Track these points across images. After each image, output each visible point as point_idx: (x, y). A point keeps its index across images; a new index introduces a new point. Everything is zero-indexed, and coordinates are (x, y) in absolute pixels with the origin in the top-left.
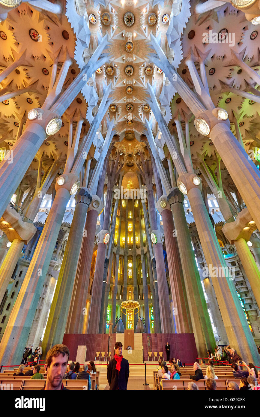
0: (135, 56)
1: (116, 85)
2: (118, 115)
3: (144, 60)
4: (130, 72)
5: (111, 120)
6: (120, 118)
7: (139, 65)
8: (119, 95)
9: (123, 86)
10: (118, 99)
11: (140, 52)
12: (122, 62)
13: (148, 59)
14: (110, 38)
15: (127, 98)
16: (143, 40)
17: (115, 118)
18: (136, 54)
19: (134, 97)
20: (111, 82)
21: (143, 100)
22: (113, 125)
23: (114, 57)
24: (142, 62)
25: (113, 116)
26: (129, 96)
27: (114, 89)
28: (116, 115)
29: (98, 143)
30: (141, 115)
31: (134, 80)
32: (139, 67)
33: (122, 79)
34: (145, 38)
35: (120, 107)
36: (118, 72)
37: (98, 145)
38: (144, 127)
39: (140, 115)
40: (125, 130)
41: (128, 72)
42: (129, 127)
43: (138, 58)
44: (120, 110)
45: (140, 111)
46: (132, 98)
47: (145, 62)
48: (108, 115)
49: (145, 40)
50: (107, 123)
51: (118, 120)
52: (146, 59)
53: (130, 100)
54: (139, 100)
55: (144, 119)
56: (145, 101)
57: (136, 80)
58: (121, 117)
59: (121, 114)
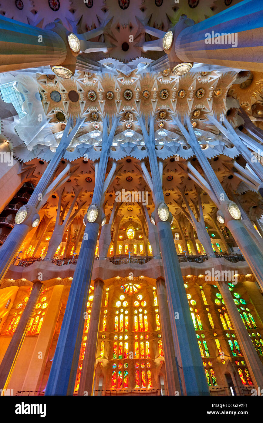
0: (152, 89)
1: (174, 111)
2: (204, 108)
3: (155, 80)
4: (166, 93)
5: (207, 119)
6: (208, 107)
7: (160, 85)
8: (184, 107)
9: (176, 102)
10: (187, 108)
11: (150, 84)
12: (156, 103)
13: (154, 76)
14: (138, 115)
15: (189, 97)
16: (140, 83)
17: (207, 113)
18: (151, 88)
19: (189, 89)
20: (171, 115)
21: (193, 78)
22: (213, 118)
23: (151, 112)
24: (157, 82)
25: (204, 115)
26: (187, 95)
27: (176, 113)
28: (204, 112)
29: (218, 150)
30: (211, 78)
31: (172, 90)
32: (162, 84)
33: (170, 104)
34: (139, 80)
35: (196, 106)
36: (164, 107)
37: (220, 150)
38: (226, 74)
39: (211, 80)
40: (224, 100)
41: (165, 96)
42: (223, 94)
43: (153, 86)
44: (199, 106)
45: (205, 80)
46: (190, 91)
47: (157, 79)
48: (202, 121)
49: (140, 80)
50: (209, 124)
51: (209, 110)
52: (155, 78)
53: (191, 94)
54: (193, 83)
55: (216, 75)
56: (194, 76)
57: (172, 87)
58: (207, 105)
59: (204, 106)
